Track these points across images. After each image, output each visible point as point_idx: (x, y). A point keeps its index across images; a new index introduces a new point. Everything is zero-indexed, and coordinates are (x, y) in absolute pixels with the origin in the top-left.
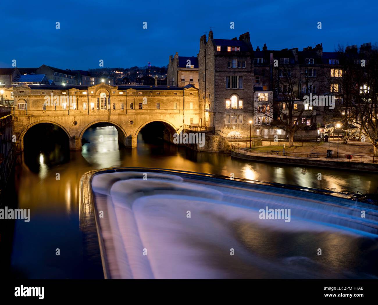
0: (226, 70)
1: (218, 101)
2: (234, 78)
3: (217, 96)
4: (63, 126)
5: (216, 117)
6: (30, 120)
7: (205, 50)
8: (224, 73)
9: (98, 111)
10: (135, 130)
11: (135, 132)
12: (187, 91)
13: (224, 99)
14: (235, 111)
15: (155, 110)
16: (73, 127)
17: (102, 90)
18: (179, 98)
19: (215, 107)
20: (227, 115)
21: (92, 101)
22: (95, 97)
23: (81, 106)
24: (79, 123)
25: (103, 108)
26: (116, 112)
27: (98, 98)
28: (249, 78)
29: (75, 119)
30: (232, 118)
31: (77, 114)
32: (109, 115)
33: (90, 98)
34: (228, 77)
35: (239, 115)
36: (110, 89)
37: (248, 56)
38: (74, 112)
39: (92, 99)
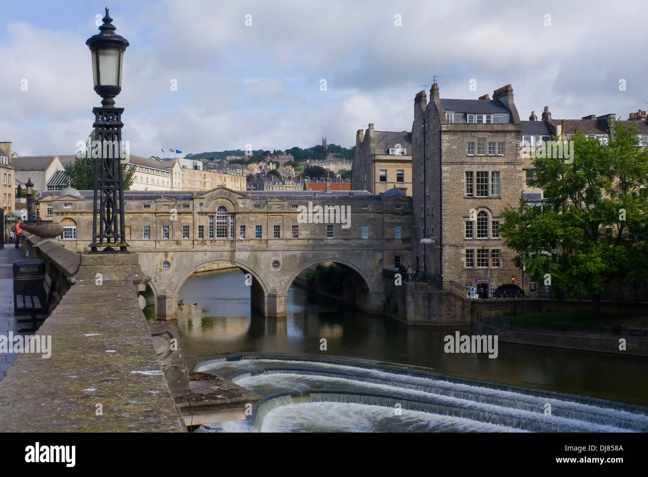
0: (466, 160)
1: (449, 223)
2: (482, 176)
3: (448, 211)
5: (446, 254)
7: (424, 120)
8: (460, 166)
9: (211, 241)
10: (283, 280)
11: (283, 283)
12: (389, 203)
13: (462, 219)
14: (485, 242)
15: (324, 241)
16: (162, 273)
17: (220, 200)
18: (373, 217)
19: (444, 234)
20: (467, 251)
21: (200, 221)
22: (206, 213)
23: (179, 233)
24: (174, 265)
25: (221, 236)
26: (247, 243)
27: (212, 216)
28: (512, 175)
29: (166, 258)
30: (479, 256)
31: (170, 246)
32: (232, 249)
33: (197, 216)
34: (469, 174)
35: (493, 251)
36: (236, 200)
37: (510, 132)
38: (166, 244)
39: (199, 219)
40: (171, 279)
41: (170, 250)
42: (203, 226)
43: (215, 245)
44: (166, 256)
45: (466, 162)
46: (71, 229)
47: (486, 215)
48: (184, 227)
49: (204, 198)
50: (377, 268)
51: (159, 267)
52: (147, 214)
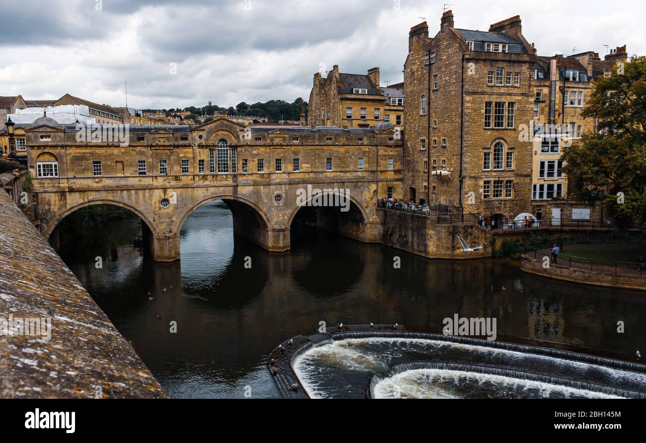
0: (486, 90)
1: (470, 154)
2: (500, 107)
3: (468, 142)
4: (138, 209)
5: (466, 186)
6: (65, 199)
7: (430, 51)
8: (481, 96)
9: (213, 176)
10: (286, 214)
11: (286, 217)
12: (383, 136)
13: (481, 150)
14: (500, 174)
15: (324, 173)
16: (161, 212)
17: (220, 132)
18: (368, 149)
19: (464, 165)
20: (485, 182)
21: (200, 155)
22: (206, 147)
23: (178, 167)
24: (173, 201)
25: (222, 171)
26: (250, 178)
27: (213, 149)
28: (525, 107)
29: (165, 195)
30: (494, 187)
31: (169, 183)
32: (235, 184)
33: (197, 150)
34: (488, 104)
35: (507, 182)
36: (237, 132)
37: (525, 62)
38: (164, 181)
39: (200, 152)
40: (171, 218)
41: (168, 187)
42: (203, 161)
43: (217, 180)
44: (165, 193)
45: (486, 93)
46: (51, 165)
47: (502, 146)
48: (183, 161)
49: (204, 130)
50: (372, 199)
51: (157, 205)
52: (141, 148)
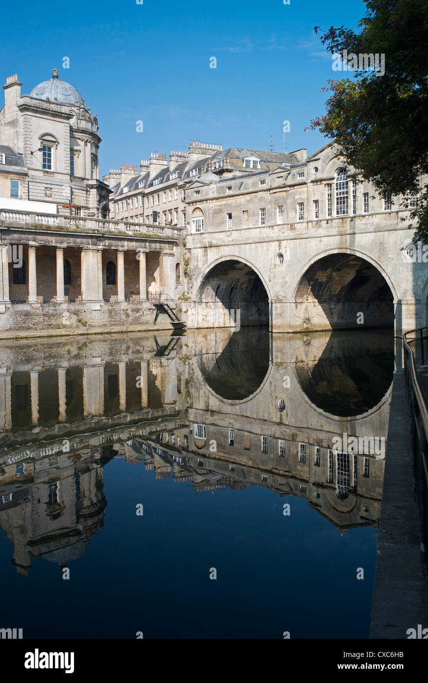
4: (257, 266)
6: (207, 255)
16: (276, 270)
17: (338, 158)
21: (314, 194)
22: (321, 180)
23: (294, 213)
24: (287, 257)
25: (341, 213)
26: (370, 220)
27: (330, 184)
31: (284, 233)
32: (352, 231)
33: (311, 187)
38: (280, 230)
39: (314, 191)
40: (285, 278)
41: (283, 239)
43: (331, 227)
44: (280, 246)
46: (199, 220)
48: (299, 204)
49: (319, 159)
51: (273, 260)
52: (262, 192)
